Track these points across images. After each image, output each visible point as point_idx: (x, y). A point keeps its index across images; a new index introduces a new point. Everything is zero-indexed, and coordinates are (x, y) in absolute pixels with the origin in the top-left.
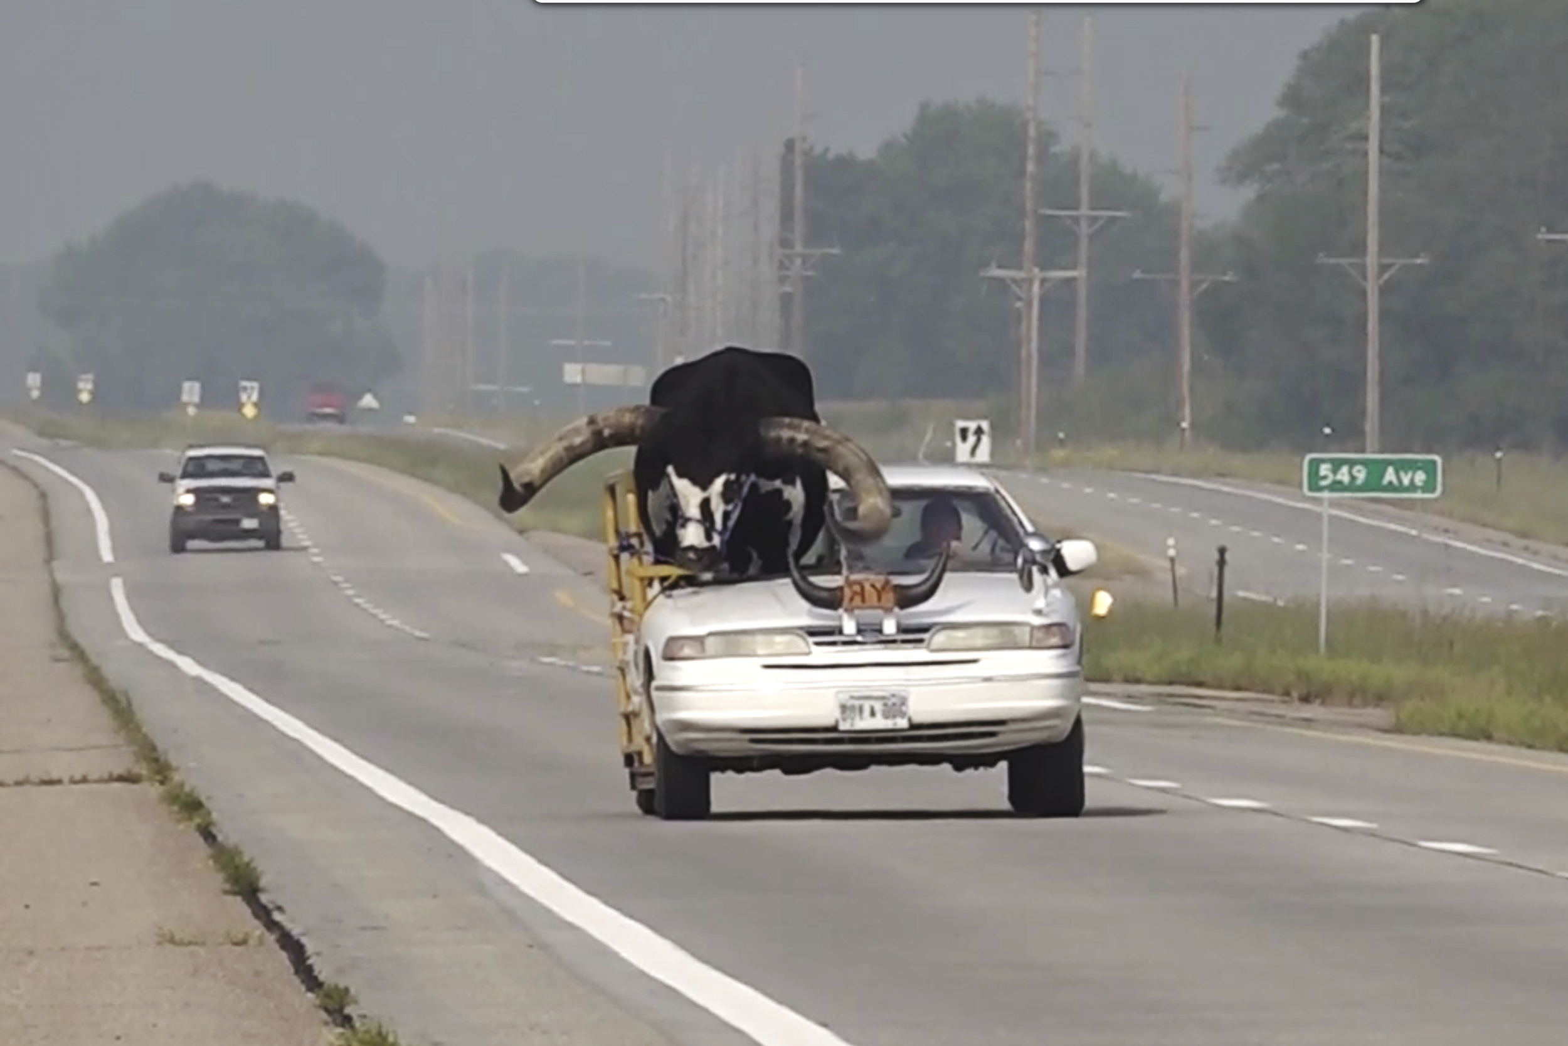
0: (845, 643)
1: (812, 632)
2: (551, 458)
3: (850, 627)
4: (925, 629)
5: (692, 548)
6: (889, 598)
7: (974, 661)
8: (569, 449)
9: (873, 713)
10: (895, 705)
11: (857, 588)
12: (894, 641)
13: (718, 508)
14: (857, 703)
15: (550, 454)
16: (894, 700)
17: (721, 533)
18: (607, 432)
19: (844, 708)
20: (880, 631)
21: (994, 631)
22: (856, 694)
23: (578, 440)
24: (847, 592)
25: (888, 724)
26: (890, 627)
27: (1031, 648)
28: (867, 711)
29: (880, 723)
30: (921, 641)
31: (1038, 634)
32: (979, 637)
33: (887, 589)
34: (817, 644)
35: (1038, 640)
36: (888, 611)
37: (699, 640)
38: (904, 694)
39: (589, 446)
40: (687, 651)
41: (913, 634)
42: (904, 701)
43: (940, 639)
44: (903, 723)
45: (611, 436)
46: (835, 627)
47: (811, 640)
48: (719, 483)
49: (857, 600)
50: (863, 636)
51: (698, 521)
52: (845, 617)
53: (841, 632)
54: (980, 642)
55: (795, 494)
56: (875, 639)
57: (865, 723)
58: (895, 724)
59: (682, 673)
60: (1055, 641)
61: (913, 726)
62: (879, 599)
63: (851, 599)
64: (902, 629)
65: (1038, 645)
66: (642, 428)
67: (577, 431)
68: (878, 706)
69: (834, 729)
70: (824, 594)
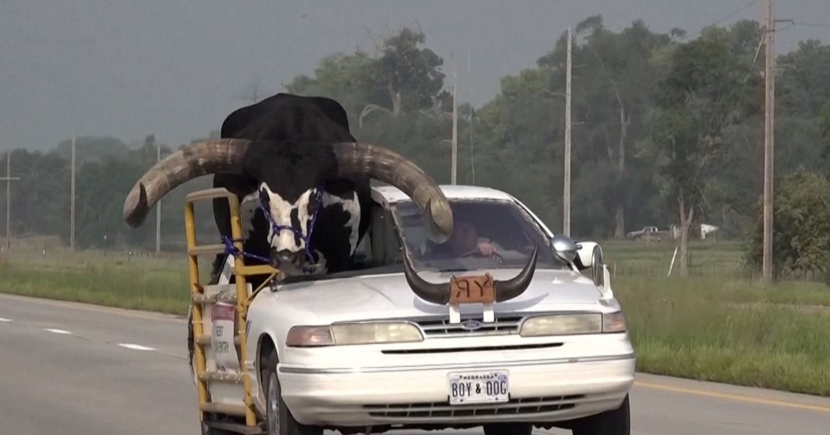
0: (450, 331)
1: (423, 322)
2: (158, 183)
3: (455, 318)
4: (517, 318)
5: (286, 251)
6: (490, 292)
7: (560, 344)
8: (172, 176)
9: (478, 390)
10: (496, 384)
11: (463, 285)
12: (492, 329)
13: (304, 218)
14: (465, 382)
15: (155, 181)
16: (496, 379)
17: (305, 239)
18: (201, 161)
19: (454, 387)
20: (481, 320)
21: (572, 319)
22: (464, 375)
23: (178, 169)
24: (455, 288)
25: (491, 399)
26: (489, 317)
27: (602, 332)
28: (474, 388)
29: (484, 398)
30: (515, 328)
31: (606, 321)
32: (560, 324)
33: (488, 284)
34: (427, 332)
35: (608, 325)
36: (486, 303)
37: (325, 330)
38: (504, 373)
39: (187, 174)
40: (314, 340)
41: (508, 322)
42: (504, 380)
43: (529, 325)
44: (503, 398)
45: (205, 164)
46: (442, 317)
47: (422, 329)
48: (305, 197)
49: (464, 294)
50: (465, 325)
51: (289, 228)
52: (451, 310)
53: (447, 322)
54: (563, 329)
55: (353, 206)
56: (478, 327)
57: (473, 398)
58: (497, 399)
59: (313, 358)
60: (620, 326)
61: (512, 401)
62: (482, 294)
63: (458, 295)
64: (500, 318)
65: (608, 331)
66: (233, 156)
67: (176, 162)
68: (483, 385)
69: (447, 404)
70: (434, 290)
